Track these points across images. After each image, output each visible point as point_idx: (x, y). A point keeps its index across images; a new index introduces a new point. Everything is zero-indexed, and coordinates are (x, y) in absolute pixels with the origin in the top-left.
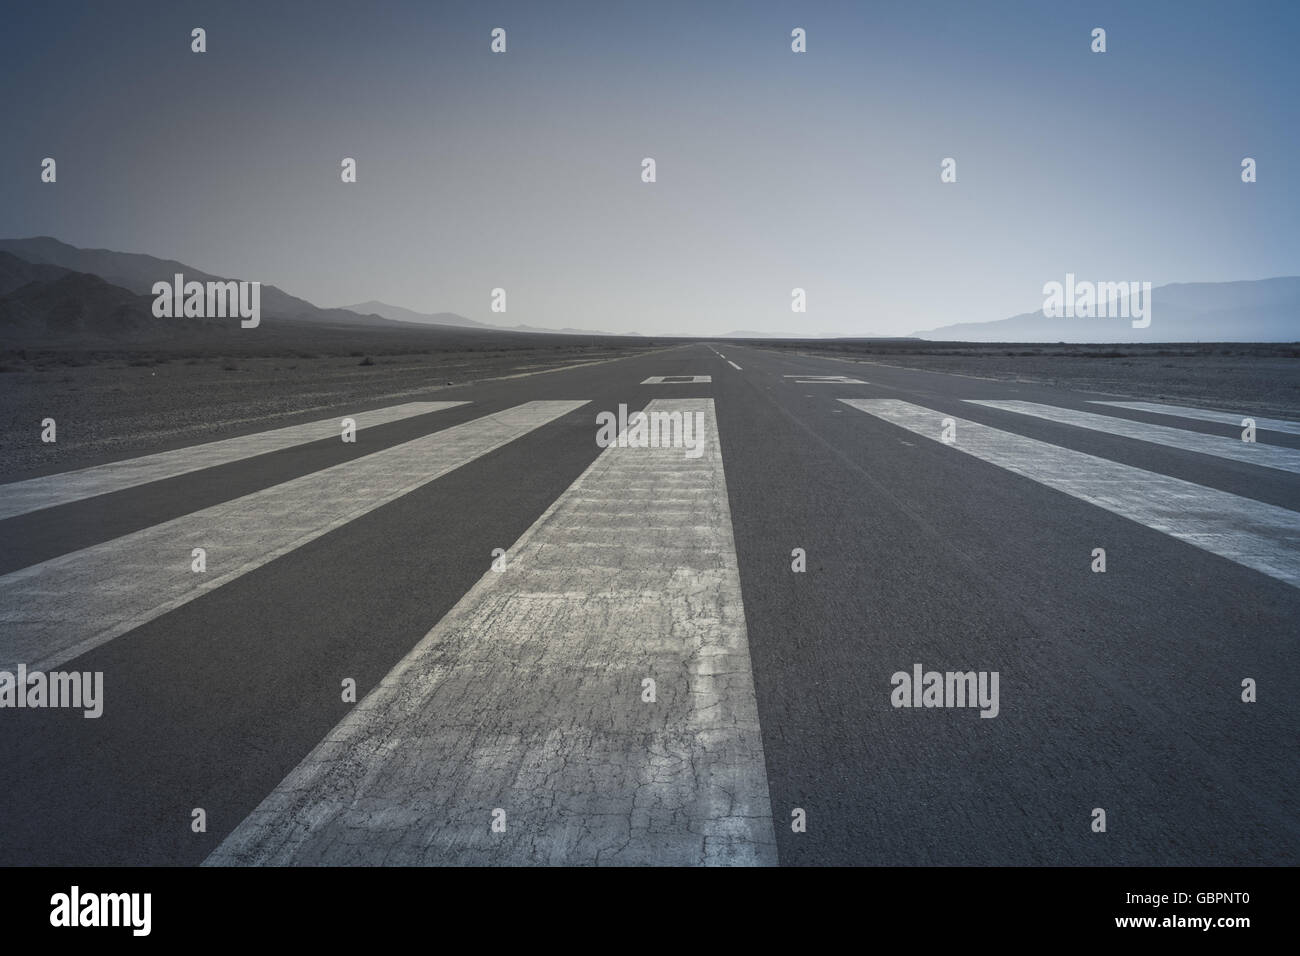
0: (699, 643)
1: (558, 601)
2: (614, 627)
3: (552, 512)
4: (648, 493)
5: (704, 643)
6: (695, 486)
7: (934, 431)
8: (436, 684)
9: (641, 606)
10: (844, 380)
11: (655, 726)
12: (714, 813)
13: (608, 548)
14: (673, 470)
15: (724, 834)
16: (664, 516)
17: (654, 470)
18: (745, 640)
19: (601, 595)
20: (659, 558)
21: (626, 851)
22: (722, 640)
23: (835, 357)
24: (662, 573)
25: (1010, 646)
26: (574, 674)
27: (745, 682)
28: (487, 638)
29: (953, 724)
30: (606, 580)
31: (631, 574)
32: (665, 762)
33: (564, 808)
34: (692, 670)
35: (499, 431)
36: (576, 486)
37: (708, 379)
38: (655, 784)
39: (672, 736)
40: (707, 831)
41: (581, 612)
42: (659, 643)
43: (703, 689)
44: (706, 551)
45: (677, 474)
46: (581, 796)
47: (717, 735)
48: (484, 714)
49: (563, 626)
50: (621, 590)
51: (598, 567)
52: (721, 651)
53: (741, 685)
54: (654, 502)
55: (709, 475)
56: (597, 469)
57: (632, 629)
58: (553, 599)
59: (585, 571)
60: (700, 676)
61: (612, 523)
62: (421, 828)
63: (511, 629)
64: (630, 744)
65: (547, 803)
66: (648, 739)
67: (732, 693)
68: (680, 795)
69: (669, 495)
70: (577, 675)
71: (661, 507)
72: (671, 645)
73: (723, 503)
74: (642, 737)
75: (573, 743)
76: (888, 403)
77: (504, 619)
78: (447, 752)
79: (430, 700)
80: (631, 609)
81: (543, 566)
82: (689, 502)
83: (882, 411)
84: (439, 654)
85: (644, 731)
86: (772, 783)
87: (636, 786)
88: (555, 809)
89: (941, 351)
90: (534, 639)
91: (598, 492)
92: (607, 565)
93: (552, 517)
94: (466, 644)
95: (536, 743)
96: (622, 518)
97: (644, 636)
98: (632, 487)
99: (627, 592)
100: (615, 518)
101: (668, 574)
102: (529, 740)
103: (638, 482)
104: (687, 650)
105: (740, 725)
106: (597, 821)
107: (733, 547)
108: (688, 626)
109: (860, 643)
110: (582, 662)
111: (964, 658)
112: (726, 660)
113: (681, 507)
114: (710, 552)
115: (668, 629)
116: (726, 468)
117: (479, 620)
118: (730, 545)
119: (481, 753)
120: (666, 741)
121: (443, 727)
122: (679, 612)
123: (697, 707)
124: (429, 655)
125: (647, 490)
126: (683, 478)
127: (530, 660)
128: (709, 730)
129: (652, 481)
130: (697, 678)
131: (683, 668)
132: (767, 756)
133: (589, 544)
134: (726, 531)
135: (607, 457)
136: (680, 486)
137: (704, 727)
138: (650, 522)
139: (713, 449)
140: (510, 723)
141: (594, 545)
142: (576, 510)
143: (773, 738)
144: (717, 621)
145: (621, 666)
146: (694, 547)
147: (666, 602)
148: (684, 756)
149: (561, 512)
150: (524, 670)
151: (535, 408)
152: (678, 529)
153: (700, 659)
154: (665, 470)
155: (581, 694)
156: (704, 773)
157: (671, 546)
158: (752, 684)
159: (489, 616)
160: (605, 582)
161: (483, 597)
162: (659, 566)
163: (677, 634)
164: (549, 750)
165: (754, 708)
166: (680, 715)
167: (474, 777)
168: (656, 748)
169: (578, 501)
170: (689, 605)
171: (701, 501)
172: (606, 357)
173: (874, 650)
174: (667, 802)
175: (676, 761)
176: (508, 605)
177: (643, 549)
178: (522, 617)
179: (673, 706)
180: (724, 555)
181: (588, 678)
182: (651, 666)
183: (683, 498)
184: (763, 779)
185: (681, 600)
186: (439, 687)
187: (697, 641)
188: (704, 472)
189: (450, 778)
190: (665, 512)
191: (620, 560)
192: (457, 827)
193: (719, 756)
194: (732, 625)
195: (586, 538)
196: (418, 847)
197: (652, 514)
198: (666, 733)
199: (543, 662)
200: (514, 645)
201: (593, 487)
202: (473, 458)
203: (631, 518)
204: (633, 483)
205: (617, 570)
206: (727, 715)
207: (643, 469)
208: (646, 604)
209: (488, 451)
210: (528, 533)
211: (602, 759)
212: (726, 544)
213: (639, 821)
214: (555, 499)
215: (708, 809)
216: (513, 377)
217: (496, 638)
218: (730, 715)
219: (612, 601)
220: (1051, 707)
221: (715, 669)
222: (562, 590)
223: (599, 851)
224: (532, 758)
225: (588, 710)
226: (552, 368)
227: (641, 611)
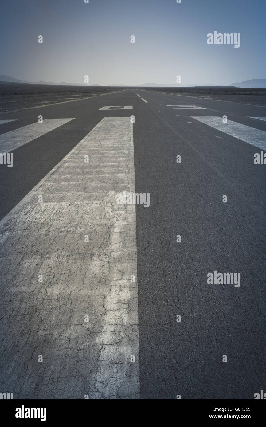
0: (115, 220)
1: (57, 206)
2: (81, 215)
3: (55, 169)
4: (99, 161)
5: (118, 220)
6: (120, 157)
7: (232, 131)
8: (6, 238)
9: (92, 207)
10: (195, 107)
11: (95, 250)
12: (115, 278)
13: (79, 184)
14: (111, 150)
15: (119, 285)
16: (105, 170)
17: (102, 150)
18: (135, 219)
19: (76, 203)
20: (101, 188)
21: (81, 291)
22: (125, 219)
23: (193, 96)
24: (103, 194)
25: (242, 219)
26: (63, 233)
27: (133, 234)
28: (27, 221)
29: (212, 247)
30: (78, 197)
31: (89, 194)
32: (98, 262)
33: (58, 279)
34: (112, 230)
35: (31, 134)
36: (66, 158)
37: (131, 107)
38: (94, 270)
39: (102, 254)
40: (112, 284)
41: (67, 210)
42: (99, 220)
43: (115, 237)
44: (122, 185)
45: (112, 152)
46: (65, 274)
47: (119, 253)
48: (26, 249)
49: (59, 216)
50: (84, 201)
51: (75, 192)
52: (124, 223)
53: (131, 235)
54: (101, 164)
55: (127, 152)
56: (76, 150)
57: (88, 216)
58: (55, 205)
59: (69, 194)
60: (115, 232)
61: (82, 174)
62: (3, 287)
63: (37, 217)
64: (85, 257)
65: (52, 277)
66: (92, 255)
67: (127, 238)
68: (103, 273)
69: (108, 161)
70: (64, 233)
71: (104, 167)
72: (104, 221)
73: (132, 164)
74: (90, 254)
75: (62, 257)
76: (214, 118)
77: (34, 213)
78: (12, 262)
79: (4, 244)
80: (88, 208)
81: (51, 192)
82: (117, 164)
83: (210, 122)
84: (7, 227)
85: (90, 252)
86: (138, 268)
87: (86, 271)
88: (55, 279)
89: (244, 93)
90: (47, 221)
91: (76, 160)
92: (79, 191)
93: (56, 171)
94: (18, 223)
95: (47, 257)
96: (86, 172)
97: (92, 218)
98: (92, 158)
99: (87, 202)
100: (83, 171)
101: (105, 194)
102: (45, 257)
103: (94, 156)
104: (110, 223)
105: (129, 249)
106: (71, 282)
107: (134, 182)
108: (111, 214)
109: (181, 219)
110: (67, 229)
111: (222, 224)
112: (126, 226)
113: (113, 166)
114: (124, 185)
115: (103, 215)
116: (135, 149)
117: (23, 214)
118: (132, 182)
119: (26, 262)
120: (99, 256)
121: (10, 253)
122: (109, 209)
123: (112, 243)
124: (3, 228)
125: (99, 159)
126: (115, 154)
127: (45, 228)
128: (116, 251)
129: (101, 155)
130: (113, 233)
131: (108, 230)
132: (138, 260)
133: (71, 183)
134: (132, 176)
135: (81, 145)
136: (113, 157)
137: (114, 250)
138: (98, 173)
139: (130, 141)
140: (37, 251)
141: (73, 183)
142: (66, 168)
143: (141, 253)
144: (124, 212)
145: (83, 230)
146: (117, 183)
147: (103, 206)
148: (106, 260)
149: (59, 169)
150: (43, 232)
151: (47, 122)
152: (111, 176)
153: (115, 226)
154: (107, 150)
155: (66, 240)
156: (113, 266)
157: (107, 183)
158: (135, 235)
159: (28, 212)
160: (78, 198)
161: (25, 205)
162: (101, 191)
163: (107, 217)
164: (53, 260)
165: (135, 243)
166: (106, 246)
167: (23, 270)
168: (95, 258)
169: (67, 164)
170: (113, 206)
171: (122, 164)
172: (82, 97)
173: (187, 221)
174: (98, 275)
175: (102, 262)
176: (36, 208)
177: (95, 184)
178: (42, 212)
179: (103, 243)
180: (130, 186)
181: (69, 234)
182: (95, 229)
183: (114, 162)
184: (135, 267)
185: (109, 204)
186: (7, 240)
187: (115, 219)
188: (125, 151)
189: (13, 270)
190: (105, 169)
191: (85, 189)
192: (17, 286)
193: (120, 260)
194: (130, 213)
195: (70, 180)
196: (2, 293)
197: (100, 169)
198: (100, 253)
199: (51, 229)
200: (38, 223)
201: (74, 158)
202: (19, 146)
203: (91, 172)
204: (92, 156)
205: (83, 193)
206: (124, 246)
207: (97, 150)
208: (95, 206)
209: (26, 143)
210: (45, 179)
211: (74, 262)
212: (131, 181)
213: (87, 282)
214: (57, 164)
215: (113, 277)
216: (37, 107)
217: (31, 221)
218: (125, 246)
219: (80, 205)
220: (251, 241)
221: (121, 230)
222: (59, 202)
223: (71, 291)
224: (46, 263)
225: (69, 246)
226: (56, 103)
227: (92, 209)
